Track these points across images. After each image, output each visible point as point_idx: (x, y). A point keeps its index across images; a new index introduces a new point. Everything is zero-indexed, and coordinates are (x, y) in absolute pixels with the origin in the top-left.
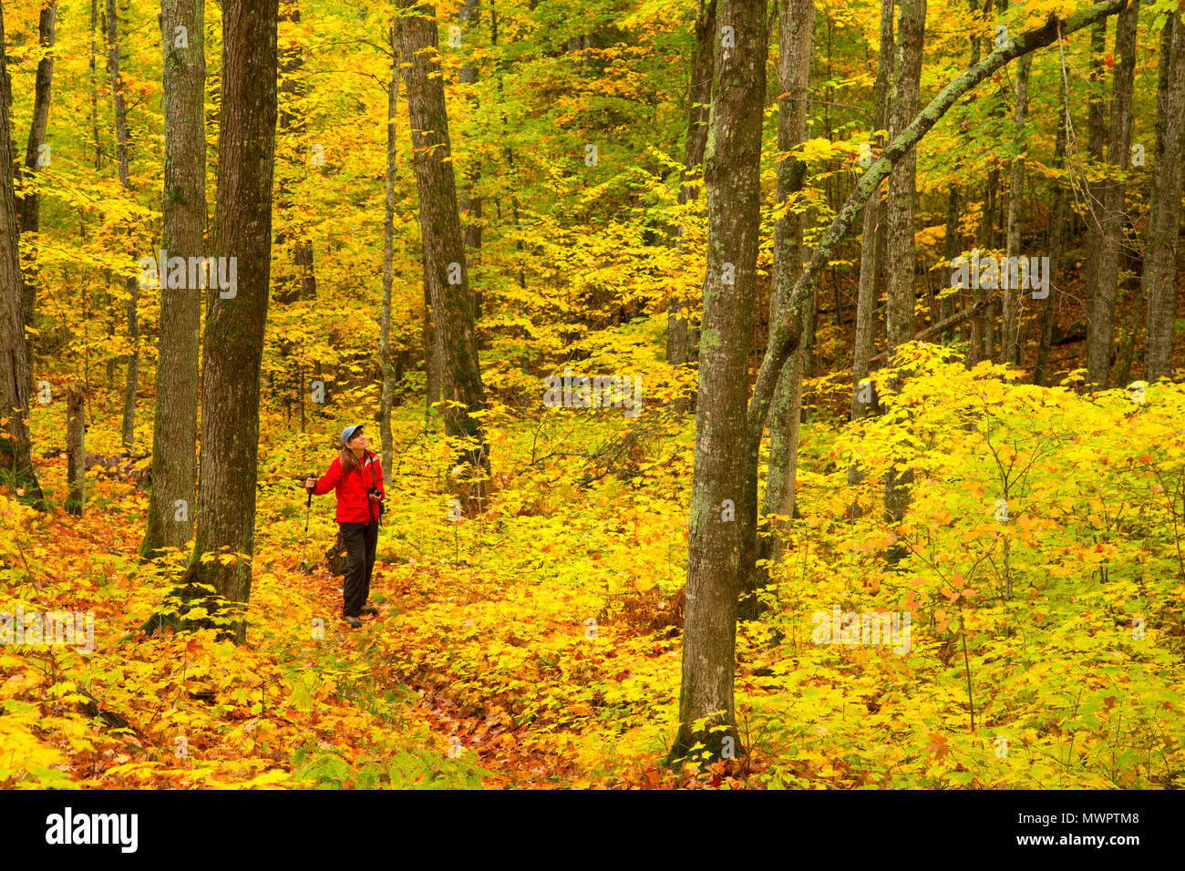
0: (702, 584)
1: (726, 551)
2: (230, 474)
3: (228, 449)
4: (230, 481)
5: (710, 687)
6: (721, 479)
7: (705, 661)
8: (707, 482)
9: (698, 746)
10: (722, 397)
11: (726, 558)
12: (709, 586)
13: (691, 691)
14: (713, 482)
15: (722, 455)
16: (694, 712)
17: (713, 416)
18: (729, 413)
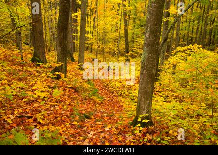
0: (144, 77)
1: (152, 68)
2: (61, 50)
3: (61, 45)
4: (62, 51)
5: (144, 106)
6: (152, 46)
7: (143, 99)
8: (147, 47)
9: (139, 125)
10: (154, 19)
11: (152, 70)
12: (146, 78)
13: (139, 107)
14: (149, 47)
15: (153, 38)
16: (140, 113)
17: (150, 26)
18: (156, 24)
